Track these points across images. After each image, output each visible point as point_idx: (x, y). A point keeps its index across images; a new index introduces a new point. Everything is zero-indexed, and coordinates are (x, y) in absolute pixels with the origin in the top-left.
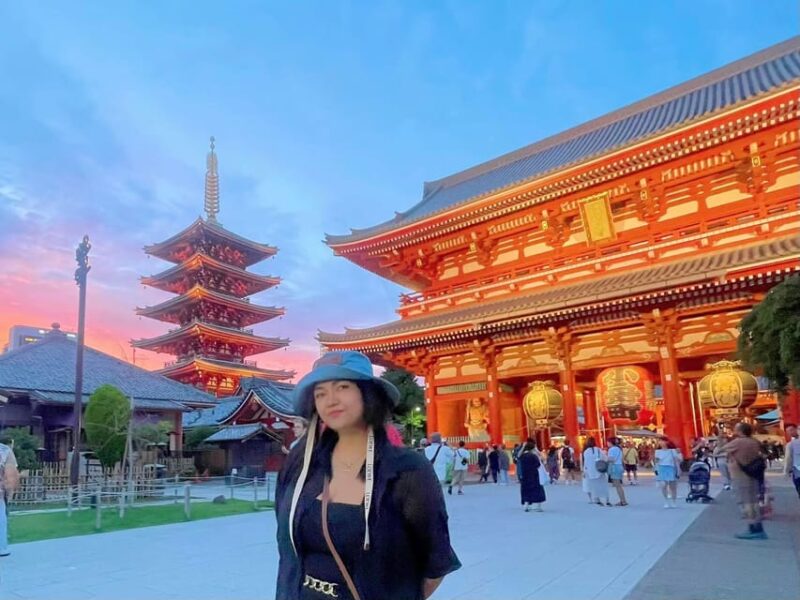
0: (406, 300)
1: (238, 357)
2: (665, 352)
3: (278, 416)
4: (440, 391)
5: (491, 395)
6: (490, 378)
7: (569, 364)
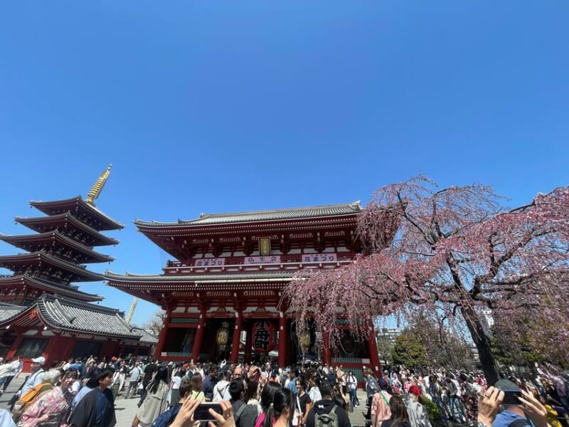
0: (170, 264)
1: (65, 281)
2: (281, 315)
3: (47, 325)
4: (173, 320)
5: (199, 327)
6: (201, 317)
7: (241, 314)
